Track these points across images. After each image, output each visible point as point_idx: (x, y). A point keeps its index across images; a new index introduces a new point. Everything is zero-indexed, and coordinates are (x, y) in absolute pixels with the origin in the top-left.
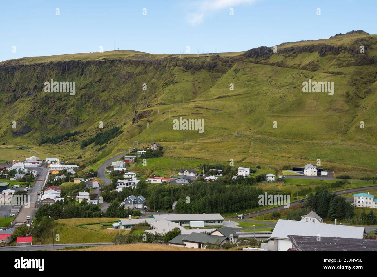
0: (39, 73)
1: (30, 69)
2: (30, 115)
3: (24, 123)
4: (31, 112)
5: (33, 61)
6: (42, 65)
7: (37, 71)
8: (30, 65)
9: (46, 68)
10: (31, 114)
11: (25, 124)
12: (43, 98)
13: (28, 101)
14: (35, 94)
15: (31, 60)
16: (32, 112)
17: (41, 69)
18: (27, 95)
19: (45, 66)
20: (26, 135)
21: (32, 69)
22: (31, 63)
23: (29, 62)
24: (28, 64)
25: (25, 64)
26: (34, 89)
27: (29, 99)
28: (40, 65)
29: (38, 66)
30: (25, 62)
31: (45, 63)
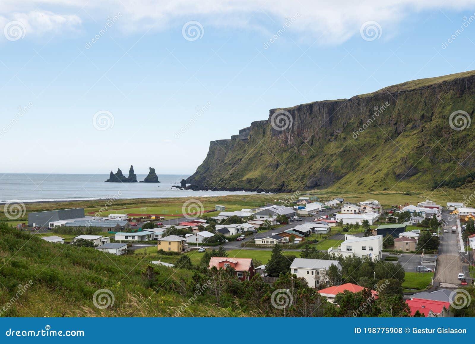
0: (428, 98)
1: (416, 94)
2: (417, 152)
3: (410, 162)
4: (418, 149)
5: (418, 84)
6: (432, 87)
7: (425, 96)
8: (415, 89)
9: (437, 90)
10: (418, 150)
11: (410, 164)
12: (434, 129)
13: (413, 135)
14: (422, 126)
15: (417, 83)
16: (419, 147)
17: (430, 92)
18: (412, 128)
19: (435, 88)
20: (413, 178)
21: (417, 94)
22: (417, 87)
23: (414, 86)
24: (413, 88)
25: (408, 89)
26: (420, 119)
27: (414, 132)
28: (428, 87)
29: (426, 89)
30: (409, 86)
31: (435, 84)
